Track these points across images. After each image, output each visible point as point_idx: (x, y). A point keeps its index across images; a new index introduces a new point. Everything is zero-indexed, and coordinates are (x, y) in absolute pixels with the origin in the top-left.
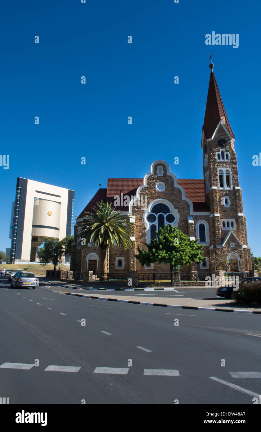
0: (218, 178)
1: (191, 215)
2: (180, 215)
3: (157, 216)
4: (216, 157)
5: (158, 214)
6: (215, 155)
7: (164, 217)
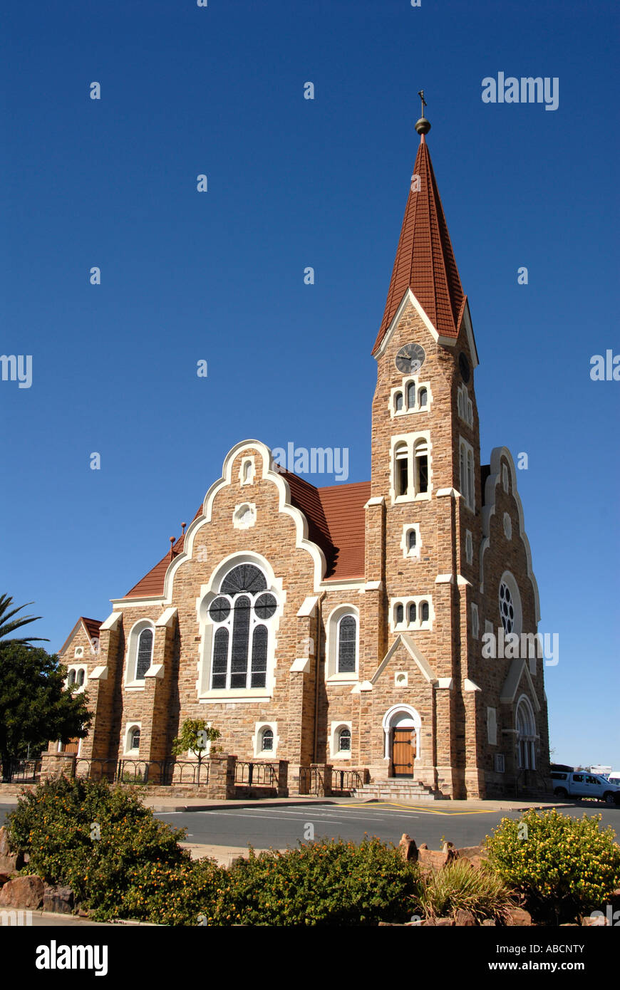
0: (392, 467)
1: (315, 591)
2: (288, 593)
3: (232, 601)
4: (391, 405)
5: (237, 596)
6: (386, 398)
7: (249, 602)
